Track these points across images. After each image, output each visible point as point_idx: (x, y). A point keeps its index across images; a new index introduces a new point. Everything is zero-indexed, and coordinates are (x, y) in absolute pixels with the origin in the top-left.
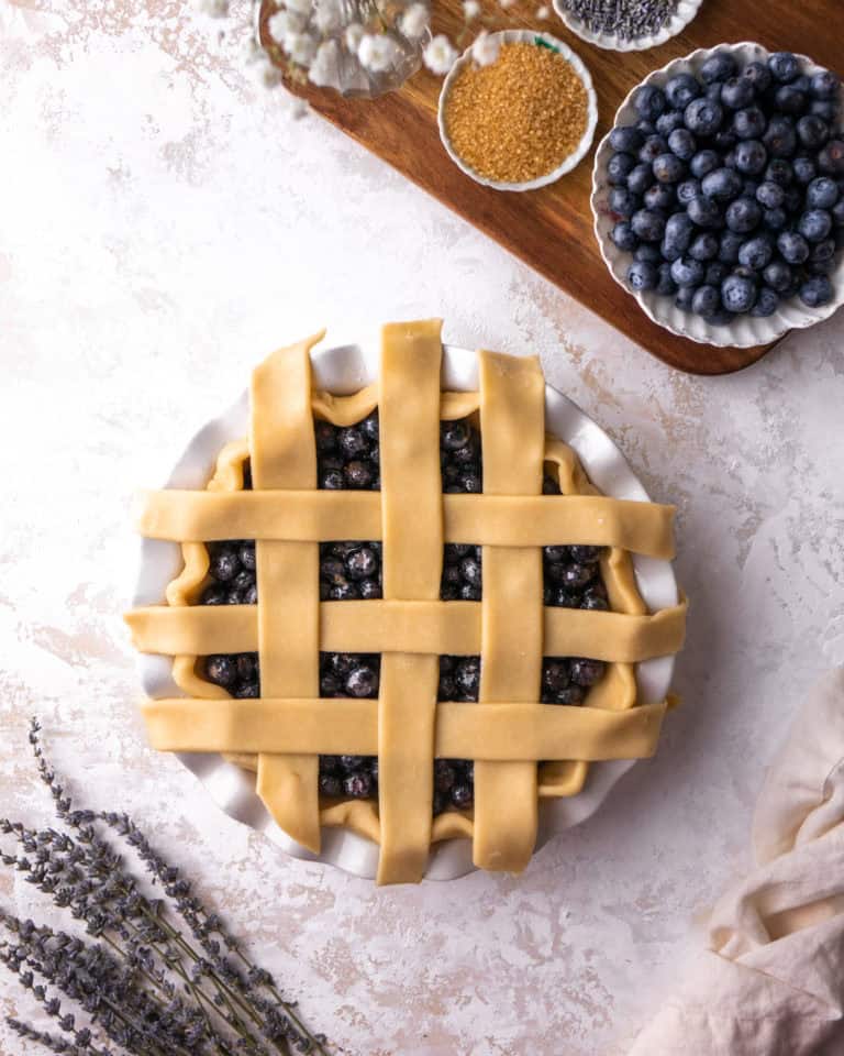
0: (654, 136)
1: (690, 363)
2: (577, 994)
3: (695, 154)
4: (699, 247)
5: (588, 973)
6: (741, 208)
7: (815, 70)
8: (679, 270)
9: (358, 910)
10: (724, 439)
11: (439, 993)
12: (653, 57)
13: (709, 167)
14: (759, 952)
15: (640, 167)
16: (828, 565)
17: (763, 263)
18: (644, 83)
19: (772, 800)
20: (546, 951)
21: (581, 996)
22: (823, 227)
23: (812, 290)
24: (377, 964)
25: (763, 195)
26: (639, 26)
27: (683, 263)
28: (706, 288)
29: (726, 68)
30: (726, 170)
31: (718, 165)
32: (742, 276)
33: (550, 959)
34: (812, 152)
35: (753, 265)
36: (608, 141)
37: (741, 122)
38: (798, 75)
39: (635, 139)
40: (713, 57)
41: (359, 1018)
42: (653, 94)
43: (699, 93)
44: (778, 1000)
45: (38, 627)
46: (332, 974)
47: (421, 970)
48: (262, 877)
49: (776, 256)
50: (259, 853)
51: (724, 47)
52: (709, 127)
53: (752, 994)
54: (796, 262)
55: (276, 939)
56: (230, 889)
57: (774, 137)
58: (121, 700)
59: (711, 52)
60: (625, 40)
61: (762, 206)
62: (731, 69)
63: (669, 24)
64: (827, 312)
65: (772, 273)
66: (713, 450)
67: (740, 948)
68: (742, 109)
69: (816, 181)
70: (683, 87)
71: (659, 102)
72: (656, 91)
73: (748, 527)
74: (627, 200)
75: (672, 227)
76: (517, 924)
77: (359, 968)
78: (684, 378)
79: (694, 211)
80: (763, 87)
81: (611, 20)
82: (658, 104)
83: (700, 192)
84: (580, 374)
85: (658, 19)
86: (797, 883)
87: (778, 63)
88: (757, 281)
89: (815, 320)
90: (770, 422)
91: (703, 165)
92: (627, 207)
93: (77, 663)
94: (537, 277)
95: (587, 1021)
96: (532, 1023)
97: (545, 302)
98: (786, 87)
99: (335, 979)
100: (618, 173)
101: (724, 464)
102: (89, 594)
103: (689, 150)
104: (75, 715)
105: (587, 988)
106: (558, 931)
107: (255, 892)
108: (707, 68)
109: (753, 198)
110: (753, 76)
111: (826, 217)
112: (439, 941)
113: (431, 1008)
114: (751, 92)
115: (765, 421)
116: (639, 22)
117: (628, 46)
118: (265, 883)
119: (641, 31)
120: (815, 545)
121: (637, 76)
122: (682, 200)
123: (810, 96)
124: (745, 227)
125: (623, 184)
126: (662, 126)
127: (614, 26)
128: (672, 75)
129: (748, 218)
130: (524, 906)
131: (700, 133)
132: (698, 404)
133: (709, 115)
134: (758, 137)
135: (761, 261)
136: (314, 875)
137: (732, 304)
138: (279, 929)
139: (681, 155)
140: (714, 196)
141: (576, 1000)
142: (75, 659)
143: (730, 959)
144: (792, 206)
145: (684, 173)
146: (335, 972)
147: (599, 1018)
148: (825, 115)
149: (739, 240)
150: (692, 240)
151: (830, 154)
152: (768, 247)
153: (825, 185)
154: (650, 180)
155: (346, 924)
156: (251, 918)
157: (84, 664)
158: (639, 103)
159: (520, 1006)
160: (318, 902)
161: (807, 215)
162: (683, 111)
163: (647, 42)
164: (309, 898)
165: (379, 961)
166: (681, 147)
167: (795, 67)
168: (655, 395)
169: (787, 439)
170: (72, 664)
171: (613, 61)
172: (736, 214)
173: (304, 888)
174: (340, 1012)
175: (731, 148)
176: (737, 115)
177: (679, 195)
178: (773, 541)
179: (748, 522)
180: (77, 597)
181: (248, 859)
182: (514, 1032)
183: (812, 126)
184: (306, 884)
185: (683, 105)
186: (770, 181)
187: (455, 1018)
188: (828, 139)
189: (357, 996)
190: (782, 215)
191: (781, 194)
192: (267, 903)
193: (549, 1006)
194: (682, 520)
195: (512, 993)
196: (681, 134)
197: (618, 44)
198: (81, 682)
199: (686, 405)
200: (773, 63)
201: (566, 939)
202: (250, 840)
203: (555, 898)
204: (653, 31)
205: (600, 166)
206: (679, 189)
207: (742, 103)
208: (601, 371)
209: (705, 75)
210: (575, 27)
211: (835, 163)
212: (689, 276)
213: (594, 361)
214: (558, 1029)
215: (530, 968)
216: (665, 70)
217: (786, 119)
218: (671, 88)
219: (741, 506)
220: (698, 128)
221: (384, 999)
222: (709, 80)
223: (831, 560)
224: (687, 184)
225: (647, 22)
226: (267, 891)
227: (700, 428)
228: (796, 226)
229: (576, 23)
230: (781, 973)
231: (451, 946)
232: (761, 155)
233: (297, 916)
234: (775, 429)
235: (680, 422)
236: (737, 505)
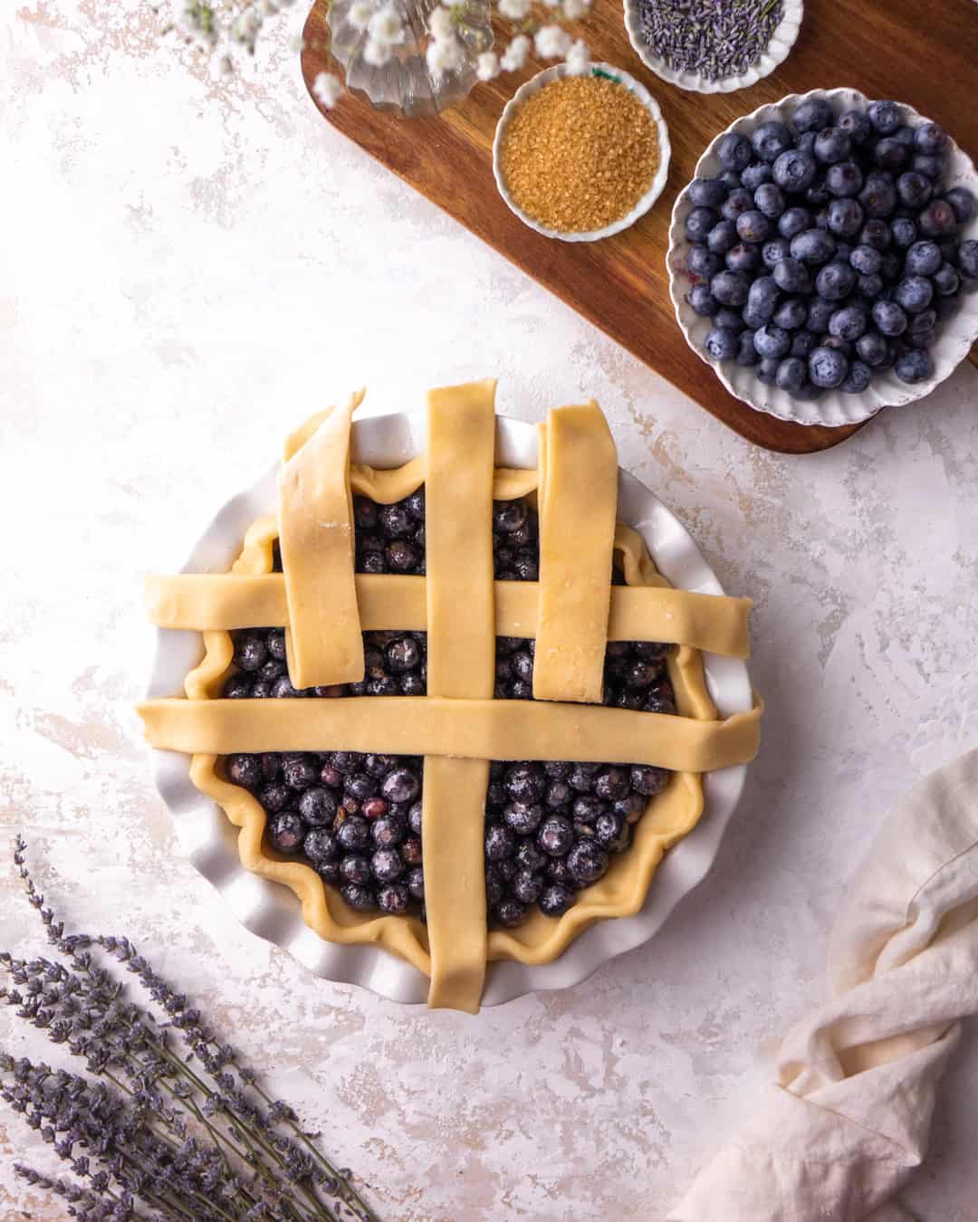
0: (739, 190)
1: (771, 439)
2: (630, 1130)
3: (785, 210)
4: (785, 315)
5: (643, 1107)
6: (833, 273)
7: (919, 121)
8: (762, 340)
9: (390, 1033)
10: (808, 523)
11: (478, 1126)
12: (740, 100)
13: (799, 227)
14: (831, 1088)
15: (722, 223)
16: (919, 664)
17: (856, 335)
18: (729, 130)
19: (851, 922)
20: (597, 1082)
21: (634, 1132)
22: (923, 297)
23: (910, 364)
24: (410, 1093)
25: (859, 260)
26: (725, 65)
27: (767, 332)
28: (792, 361)
29: (820, 116)
30: (816, 231)
31: (808, 226)
32: (831, 348)
33: (602, 1091)
34: (913, 213)
35: (844, 336)
36: (687, 194)
37: (836, 178)
38: (901, 126)
39: (718, 193)
40: (806, 104)
41: (388, 1152)
42: (739, 144)
43: (790, 144)
44: (851, 1142)
45: (39, 714)
46: (359, 1103)
47: (458, 1100)
48: (284, 995)
49: (871, 327)
50: (281, 968)
51: (818, 92)
52: (799, 183)
53: (822, 1136)
54: (892, 334)
55: (298, 1063)
56: (248, 1008)
57: (872, 196)
58: (130, 796)
59: (804, 97)
60: (709, 81)
61: (857, 272)
62: (826, 117)
63: (758, 63)
64: (926, 389)
65: (866, 345)
66: (796, 535)
67: (811, 1084)
68: (837, 163)
69: (916, 246)
70: (772, 137)
71: (745, 152)
72: (742, 140)
73: (832, 621)
74: (707, 260)
75: (756, 293)
76: (566, 1051)
77: (390, 1097)
78: (765, 454)
79: (781, 275)
80: (860, 139)
81: (694, 58)
82: (744, 155)
83: (788, 255)
84: (650, 448)
85: (747, 58)
86: (876, 1016)
87: (879, 112)
88: (849, 354)
89: (912, 398)
90: (860, 505)
91: (793, 225)
92: (707, 268)
93: (83, 755)
94: (604, 339)
95: (640, 1160)
96: (579, 1160)
97: (613, 368)
98: (886, 140)
99: (364, 1108)
100: (698, 229)
101: (806, 550)
102: (99, 678)
103: (777, 207)
104: (80, 812)
105: (641, 1122)
106: (611, 1060)
107: (276, 1012)
108: (799, 116)
109: (846, 262)
110: (851, 126)
111: (927, 285)
112: (479, 1069)
113: (468, 1143)
114: (847, 145)
115: (854, 504)
116: (725, 60)
117: (711, 88)
118: (288, 1002)
119: (727, 71)
120: (905, 642)
121: (722, 120)
122: (768, 262)
123: (913, 150)
124: (836, 295)
125: (704, 242)
126: (747, 180)
127: (697, 64)
128: (760, 123)
129: (841, 286)
130: (575, 1033)
131: (789, 189)
132: (779, 483)
133: (800, 169)
134: (853, 196)
135: (853, 332)
136: (342, 995)
137: (821, 379)
138: (302, 1053)
139: (768, 213)
140: (804, 260)
141: (629, 1136)
142: (81, 750)
143: (799, 1096)
144: (890, 272)
145: (771, 231)
146: (364, 1101)
147: (655, 1157)
148: (929, 171)
149: (831, 307)
150: (778, 307)
151: (932, 215)
152: (861, 317)
153: (927, 250)
154: (733, 239)
155: (376, 1047)
156: (272, 1039)
157: (88, 755)
158: (723, 153)
159: (567, 1142)
160: (345, 1023)
161: (907, 283)
162: (771, 163)
163: (733, 84)
164: (336, 1019)
165: (412, 1089)
166: (769, 204)
167: (897, 118)
168: (732, 473)
169: (877, 525)
170: (78, 756)
171: (696, 102)
172: (827, 280)
173: (331, 1008)
174: (367, 1144)
175: (823, 205)
176: (832, 169)
177: (765, 256)
178: (859, 636)
179: (832, 615)
180: (84, 681)
181: (269, 975)
182: (560, 1170)
183: (914, 184)
184: (333, 1004)
185: (772, 157)
186: (868, 244)
187: (495, 1154)
188: (932, 198)
189: (388, 1127)
190: (879, 282)
191: (878, 259)
192: (289, 1023)
193: (599, 1142)
194: (758, 611)
195: (558, 1128)
196: (768, 190)
197: (701, 85)
198: (87, 776)
199: (766, 484)
200: (873, 112)
201: (618, 1068)
202: (272, 954)
203: (608, 1025)
204: (740, 71)
205: (678, 222)
206: (765, 251)
207: (838, 157)
208: (673, 446)
209: (796, 124)
210: (653, 64)
211: (939, 225)
212: (773, 347)
213: (665, 433)
214: (609, 1167)
215: (579, 1100)
216: (752, 116)
217: (887, 176)
218: (759, 137)
219: (825, 598)
220: (787, 183)
221: (416, 1132)
222: (801, 128)
223: (922, 660)
224: (774, 245)
225: (733, 60)
226: (289, 1011)
227: (782, 510)
228: (894, 294)
229: (653, 59)
230: (854, 1113)
231: (492, 1076)
232: (856, 216)
233: (322, 1039)
234: (865, 513)
235: (759, 503)
236: (820, 596)
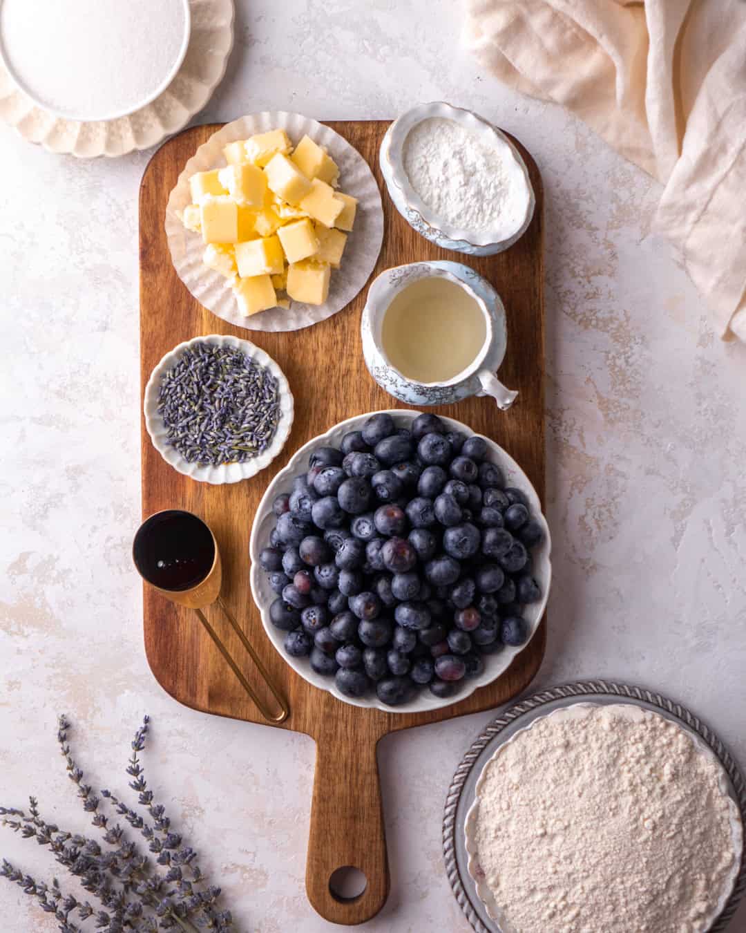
9: (291, 889)
10: (660, 421)
58: (58, 671)
66: (648, 432)
73: (683, 508)
90: (704, 406)
93: (16, 633)
101: (659, 445)
102: (29, 564)
104: (12, 685)
115: (699, 404)
132: (634, 387)
136: (247, 852)
142: (14, 628)
155: (278, 904)
157: (20, 632)
160: (250, 881)
164: (242, 877)
168: (592, 377)
169: (721, 423)
170: (11, 634)
173: (237, 866)
178: (707, 522)
179: (683, 503)
180: (18, 566)
184: (240, 863)
194: (617, 500)
198: (19, 652)
199: (622, 387)
219: (676, 488)
227: (636, 411)
234: (709, 412)
235: (616, 404)
236: (672, 486)
